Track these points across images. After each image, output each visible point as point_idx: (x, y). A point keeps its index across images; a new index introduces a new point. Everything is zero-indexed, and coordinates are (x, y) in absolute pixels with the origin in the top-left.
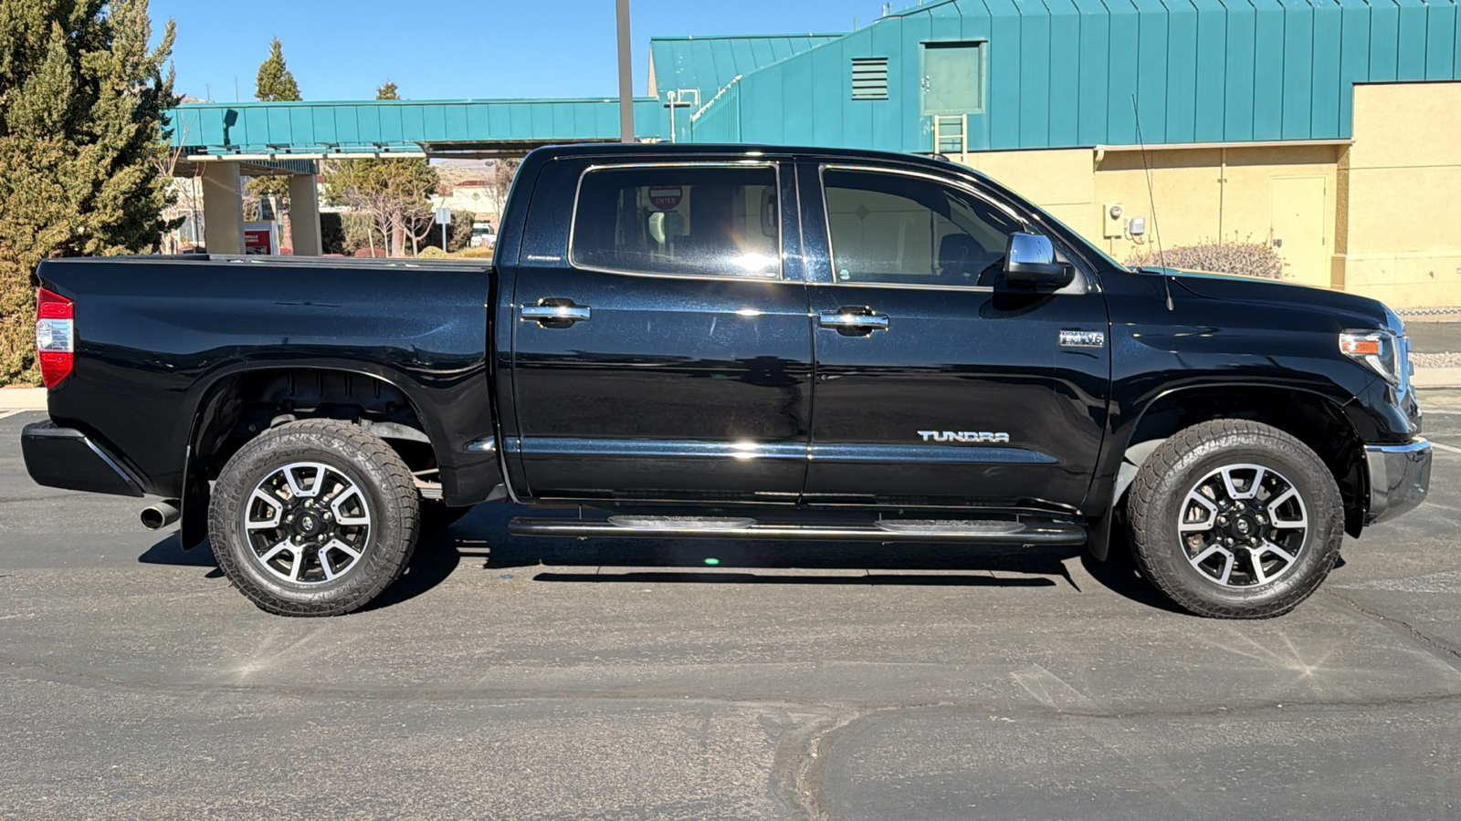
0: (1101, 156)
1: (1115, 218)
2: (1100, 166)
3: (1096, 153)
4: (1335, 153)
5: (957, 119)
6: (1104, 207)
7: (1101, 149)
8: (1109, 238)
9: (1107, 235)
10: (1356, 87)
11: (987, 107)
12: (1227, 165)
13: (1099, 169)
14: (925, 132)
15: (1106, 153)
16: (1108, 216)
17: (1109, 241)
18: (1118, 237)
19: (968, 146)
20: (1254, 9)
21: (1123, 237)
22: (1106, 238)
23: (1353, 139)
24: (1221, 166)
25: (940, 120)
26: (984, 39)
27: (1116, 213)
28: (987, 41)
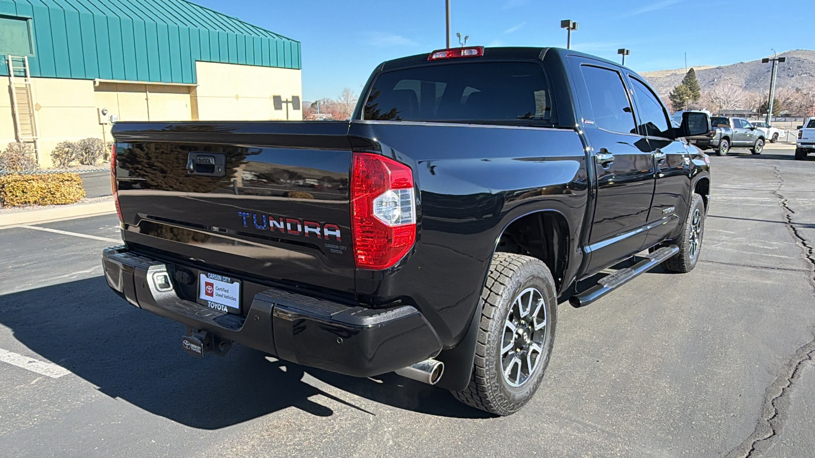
0: (97, 84)
1: (104, 114)
2: (97, 89)
3: (95, 83)
4: (189, 90)
5: (20, 58)
6: (98, 109)
7: (98, 81)
8: (102, 124)
9: (101, 122)
10: (197, 62)
11: (36, 53)
12: (149, 92)
13: (96, 90)
14: (2, 64)
15: (100, 83)
16: (101, 114)
17: (102, 126)
18: (106, 124)
19: (30, 74)
20: (143, 21)
21: (108, 124)
22: (100, 124)
23: (198, 84)
24: (146, 92)
25: (12, 58)
26: (29, 17)
27: (105, 112)
28: (31, 19)
